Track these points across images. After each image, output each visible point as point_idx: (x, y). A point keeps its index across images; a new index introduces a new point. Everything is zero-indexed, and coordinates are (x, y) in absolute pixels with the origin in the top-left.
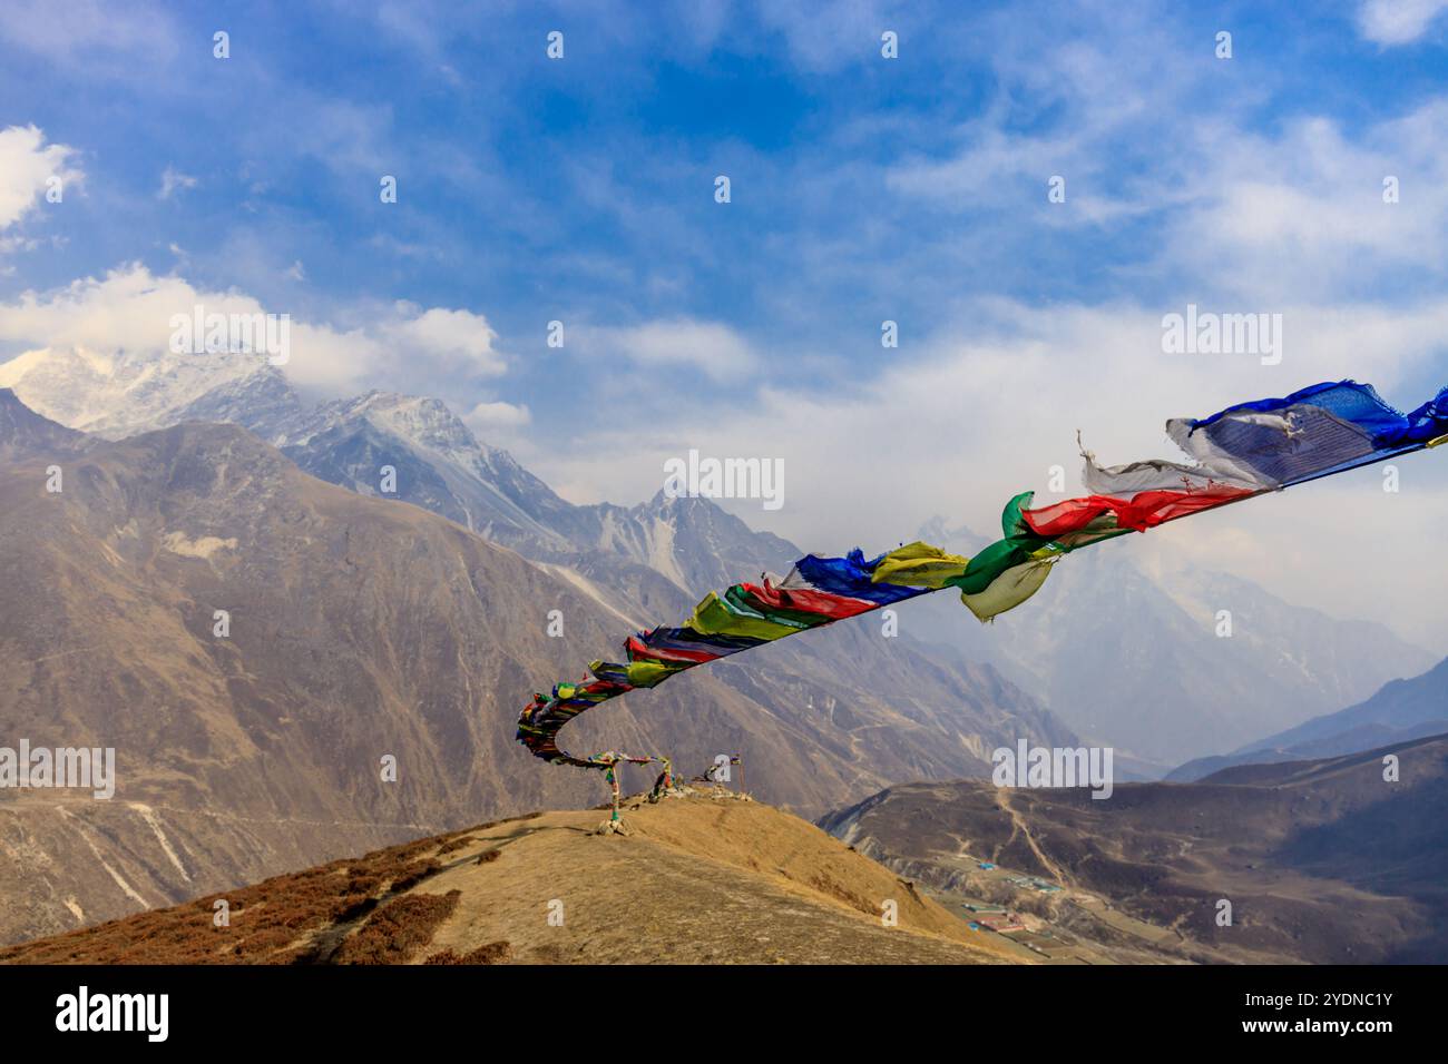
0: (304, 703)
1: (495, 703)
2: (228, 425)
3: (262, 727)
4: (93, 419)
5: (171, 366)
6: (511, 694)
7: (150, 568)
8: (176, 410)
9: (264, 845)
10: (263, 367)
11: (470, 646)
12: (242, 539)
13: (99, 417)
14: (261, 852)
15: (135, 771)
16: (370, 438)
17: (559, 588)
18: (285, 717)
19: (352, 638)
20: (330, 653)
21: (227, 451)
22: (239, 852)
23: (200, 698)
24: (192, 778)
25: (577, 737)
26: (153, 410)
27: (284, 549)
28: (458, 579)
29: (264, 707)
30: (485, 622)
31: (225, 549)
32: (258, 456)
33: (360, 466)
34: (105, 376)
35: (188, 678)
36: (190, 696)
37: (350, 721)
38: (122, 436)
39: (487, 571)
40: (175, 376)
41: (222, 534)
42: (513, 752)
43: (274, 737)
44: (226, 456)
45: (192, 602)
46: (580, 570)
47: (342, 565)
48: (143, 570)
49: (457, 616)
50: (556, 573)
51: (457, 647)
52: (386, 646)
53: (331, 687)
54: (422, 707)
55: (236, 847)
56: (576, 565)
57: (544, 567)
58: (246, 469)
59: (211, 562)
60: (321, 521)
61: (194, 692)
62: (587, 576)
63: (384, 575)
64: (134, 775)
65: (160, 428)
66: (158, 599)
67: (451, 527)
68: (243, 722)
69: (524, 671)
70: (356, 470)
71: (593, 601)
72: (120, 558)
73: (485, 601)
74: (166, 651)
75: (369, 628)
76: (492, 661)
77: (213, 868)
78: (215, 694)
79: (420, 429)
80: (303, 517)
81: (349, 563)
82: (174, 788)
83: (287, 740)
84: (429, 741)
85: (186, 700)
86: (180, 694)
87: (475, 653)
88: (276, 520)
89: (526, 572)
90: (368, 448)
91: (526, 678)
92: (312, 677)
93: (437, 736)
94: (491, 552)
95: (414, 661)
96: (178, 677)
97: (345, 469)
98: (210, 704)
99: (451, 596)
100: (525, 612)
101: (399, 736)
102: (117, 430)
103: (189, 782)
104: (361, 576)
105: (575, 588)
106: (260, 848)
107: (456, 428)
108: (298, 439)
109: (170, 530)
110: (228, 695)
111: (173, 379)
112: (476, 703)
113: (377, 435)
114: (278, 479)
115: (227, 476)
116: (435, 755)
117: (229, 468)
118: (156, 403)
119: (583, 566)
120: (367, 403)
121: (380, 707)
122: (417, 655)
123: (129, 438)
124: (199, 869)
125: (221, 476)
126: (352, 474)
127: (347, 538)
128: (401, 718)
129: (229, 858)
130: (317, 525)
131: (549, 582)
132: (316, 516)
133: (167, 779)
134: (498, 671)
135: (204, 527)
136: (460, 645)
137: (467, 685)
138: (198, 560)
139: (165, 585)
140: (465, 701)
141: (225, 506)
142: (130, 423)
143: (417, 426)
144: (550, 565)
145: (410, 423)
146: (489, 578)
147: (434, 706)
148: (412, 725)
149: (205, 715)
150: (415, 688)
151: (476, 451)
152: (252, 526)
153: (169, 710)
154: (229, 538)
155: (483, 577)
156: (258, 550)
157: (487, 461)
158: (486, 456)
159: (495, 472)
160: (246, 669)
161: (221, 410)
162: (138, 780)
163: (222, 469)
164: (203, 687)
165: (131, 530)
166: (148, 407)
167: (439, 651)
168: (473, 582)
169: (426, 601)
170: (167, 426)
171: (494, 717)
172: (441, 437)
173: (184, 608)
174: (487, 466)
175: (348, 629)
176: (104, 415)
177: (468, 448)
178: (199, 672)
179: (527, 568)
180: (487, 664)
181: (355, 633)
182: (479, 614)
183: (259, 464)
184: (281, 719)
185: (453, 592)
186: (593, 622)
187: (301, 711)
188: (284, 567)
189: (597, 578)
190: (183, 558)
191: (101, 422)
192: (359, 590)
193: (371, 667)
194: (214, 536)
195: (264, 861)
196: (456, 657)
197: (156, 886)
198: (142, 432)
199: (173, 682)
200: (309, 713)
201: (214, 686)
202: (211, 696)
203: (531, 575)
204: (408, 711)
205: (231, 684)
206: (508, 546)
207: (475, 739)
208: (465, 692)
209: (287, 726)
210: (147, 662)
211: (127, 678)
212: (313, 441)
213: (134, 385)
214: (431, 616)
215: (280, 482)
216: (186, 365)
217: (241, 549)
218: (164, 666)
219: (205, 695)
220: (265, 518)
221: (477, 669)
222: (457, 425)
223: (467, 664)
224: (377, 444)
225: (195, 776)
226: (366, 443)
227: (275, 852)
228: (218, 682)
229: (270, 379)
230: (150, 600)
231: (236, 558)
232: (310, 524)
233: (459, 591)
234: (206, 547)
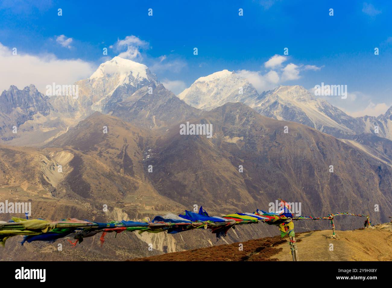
0: (266, 187)
1: (329, 188)
2: (238, 102)
3: (255, 194)
4: (203, 105)
5: (221, 87)
6: (334, 186)
7: (221, 147)
8: (223, 100)
9: (258, 229)
10: (246, 84)
11: (319, 169)
12: (245, 137)
13: (204, 105)
14: (258, 232)
15: (222, 205)
16: (280, 102)
17: (350, 148)
18: (261, 191)
19: (280, 166)
20: (274, 171)
21: (238, 111)
22: (251, 231)
23: (237, 185)
24: (237, 208)
25: (361, 202)
26: (218, 101)
27: (257, 139)
28: (313, 146)
29: (255, 188)
30: (323, 160)
31: (240, 140)
32: (247, 111)
33: (278, 111)
34: (205, 93)
35: (234, 179)
36: (235, 184)
37: (281, 193)
38: (211, 109)
39: (323, 143)
40: (222, 90)
41: (239, 136)
42: (336, 206)
43: (259, 197)
44: (238, 112)
45: (233, 157)
46: (358, 141)
47: (274, 143)
48: (219, 148)
49: (313, 159)
50: (348, 142)
51: (314, 169)
52: (291, 169)
53: (275, 182)
54: (304, 189)
55: (251, 229)
56: (356, 139)
57: (343, 141)
58: (244, 116)
59: (237, 144)
60: (267, 129)
61: (236, 183)
62: (361, 143)
63: (288, 146)
64: (222, 206)
65: (220, 106)
66: (224, 156)
67: (309, 129)
68: (250, 192)
69: (339, 178)
70: (276, 112)
71: (363, 153)
72: (213, 144)
73: (323, 153)
74: (227, 171)
75: (285, 163)
76: (327, 174)
77: (245, 235)
78: (241, 184)
79: (296, 97)
80: (262, 129)
81: (277, 143)
82: (232, 211)
83: (262, 198)
84: (308, 201)
85: (234, 185)
86: (232, 183)
87: (321, 171)
88: (254, 131)
89: (337, 143)
90: (280, 105)
91: (339, 180)
92: (268, 179)
93: (310, 199)
94: (324, 136)
95: (300, 174)
96: (231, 178)
97: (273, 113)
98: (240, 187)
99: (311, 152)
100: (338, 157)
101: (297, 198)
102: (209, 108)
103: (236, 209)
104: (281, 147)
105: (356, 148)
106: (257, 230)
107: (308, 95)
108: (258, 104)
109: (225, 136)
110: (245, 184)
111: (222, 91)
112: (322, 188)
113: (282, 100)
114: (253, 118)
115: (239, 118)
116: (309, 205)
117: (239, 116)
118: (218, 99)
119: (359, 139)
120: (278, 90)
121: (290, 189)
122: (301, 171)
123: (212, 110)
124: (241, 235)
125: (237, 118)
126: (275, 114)
127: (275, 135)
128: (297, 192)
129: (249, 232)
130: (266, 131)
131: (346, 146)
132: (265, 128)
133: (231, 208)
134: (329, 177)
135: (234, 134)
136: (315, 169)
137: (319, 182)
138: (233, 144)
139: (225, 152)
140: (318, 187)
141: (239, 127)
142: (212, 105)
143: (294, 95)
144: (346, 140)
145: (292, 95)
146: (323, 145)
147: (308, 189)
148: (301, 195)
149: (239, 190)
150: (301, 183)
151: (316, 102)
152: (247, 133)
153: (229, 188)
154: (241, 137)
155: (321, 145)
156: (249, 140)
157: (320, 105)
158: (319, 103)
159: (323, 108)
160: (249, 176)
161: (236, 98)
162: (223, 208)
163: (238, 116)
164: (238, 182)
165: (215, 136)
166: (216, 100)
167: (308, 171)
168: (318, 147)
169: (302, 154)
170: (222, 105)
171: (329, 193)
172: (303, 99)
173: (230, 158)
174: (320, 106)
175: (278, 164)
176: (205, 104)
177: (313, 101)
178: (236, 177)
179: (337, 141)
180: (325, 175)
181: (280, 165)
182: (321, 158)
183: (248, 113)
184: (260, 192)
185: (311, 151)
186: (364, 160)
187: (266, 189)
188: (257, 145)
189: (364, 144)
190: (229, 143)
191: (205, 106)
192: (280, 151)
193: (286, 176)
194: (237, 136)
195: (259, 235)
196: (314, 173)
197: (230, 239)
198: (216, 107)
199: (230, 180)
200: (268, 190)
201: (241, 181)
202: (240, 184)
203: (339, 144)
204: (299, 190)
205: (245, 180)
206: (330, 134)
207: (323, 201)
208: (318, 185)
209: (262, 194)
210: (223, 174)
211: (218, 179)
212: (262, 105)
213: (212, 94)
214: (305, 159)
215: (254, 118)
216: (225, 86)
217: (245, 140)
218: (227, 175)
219: (239, 184)
220: (251, 130)
221: (321, 176)
222: (308, 94)
223: (318, 175)
224: (282, 103)
225: (238, 207)
226: (279, 103)
227: (262, 232)
228: (242, 180)
229: (248, 87)
230: (222, 156)
231: (243, 143)
232: (264, 131)
233: (313, 150)
234: (235, 140)
